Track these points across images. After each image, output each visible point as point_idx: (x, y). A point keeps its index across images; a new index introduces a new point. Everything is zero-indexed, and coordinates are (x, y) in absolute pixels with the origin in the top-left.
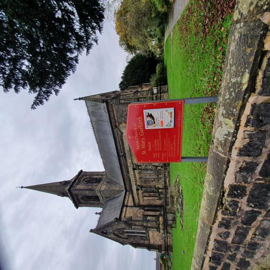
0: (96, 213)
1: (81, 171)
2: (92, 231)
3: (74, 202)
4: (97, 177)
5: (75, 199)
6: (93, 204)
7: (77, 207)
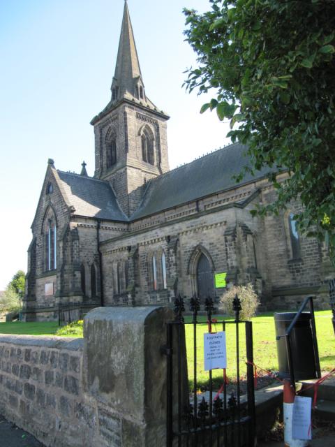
0: (84, 165)
1: (167, 118)
2: (51, 162)
3: (102, 115)
4: (155, 155)
5: (108, 116)
6: (101, 155)
7: (93, 123)
